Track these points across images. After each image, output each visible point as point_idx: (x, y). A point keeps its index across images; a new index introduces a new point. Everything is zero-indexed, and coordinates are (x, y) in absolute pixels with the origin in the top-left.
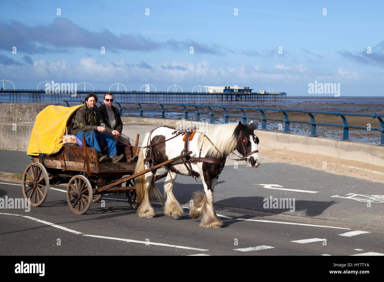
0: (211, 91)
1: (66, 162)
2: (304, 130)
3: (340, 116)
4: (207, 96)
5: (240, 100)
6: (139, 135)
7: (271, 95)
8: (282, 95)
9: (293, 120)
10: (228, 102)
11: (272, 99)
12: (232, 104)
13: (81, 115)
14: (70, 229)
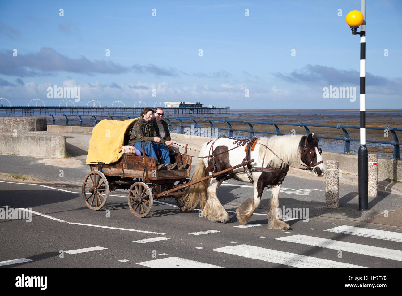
0: (169, 106)
1: (124, 170)
2: (244, 137)
3: (273, 125)
4: (166, 110)
5: (193, 113)
6: (187, 144)
7: (217, 108)
8: (226, 108)
9: (235, 129)
10: (183, 115)
11: (218, 112)
12: (186, 116)
13: (139, 127)
14: (55, 218)
